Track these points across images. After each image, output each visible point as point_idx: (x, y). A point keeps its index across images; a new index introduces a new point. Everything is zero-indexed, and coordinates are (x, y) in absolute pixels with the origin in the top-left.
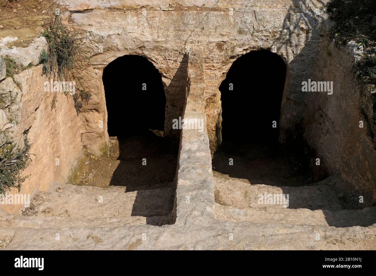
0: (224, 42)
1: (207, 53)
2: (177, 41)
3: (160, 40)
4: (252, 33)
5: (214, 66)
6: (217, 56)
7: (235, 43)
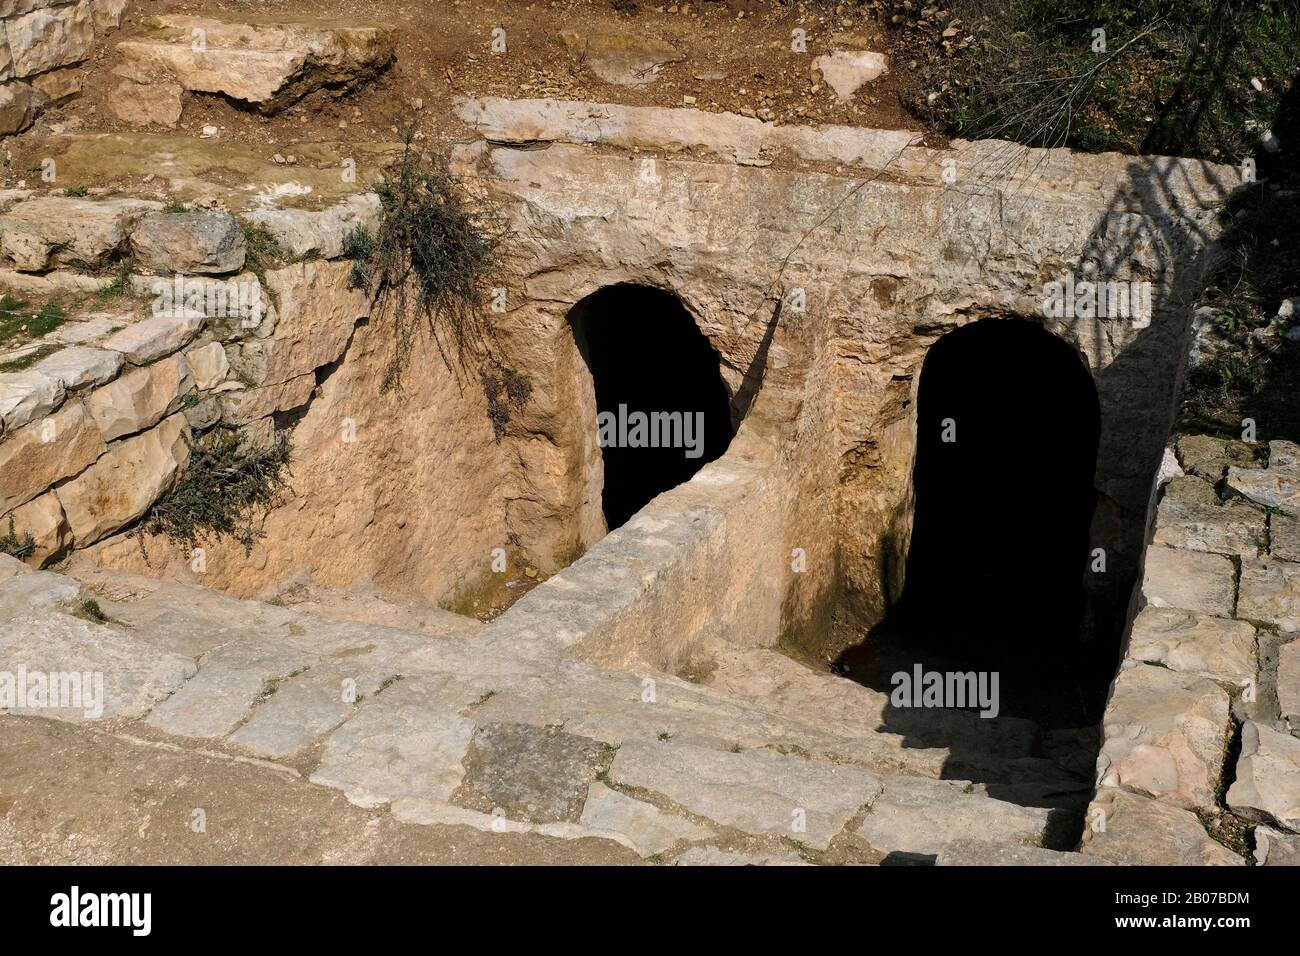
0: (896, 277)
1: (845, 307)
2: (761, 259)
3: (713, 248)
4: (981, 261)
5: (864, 351)
6: (873, 320)
7: (931, 285)
